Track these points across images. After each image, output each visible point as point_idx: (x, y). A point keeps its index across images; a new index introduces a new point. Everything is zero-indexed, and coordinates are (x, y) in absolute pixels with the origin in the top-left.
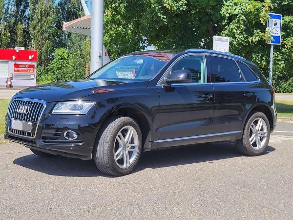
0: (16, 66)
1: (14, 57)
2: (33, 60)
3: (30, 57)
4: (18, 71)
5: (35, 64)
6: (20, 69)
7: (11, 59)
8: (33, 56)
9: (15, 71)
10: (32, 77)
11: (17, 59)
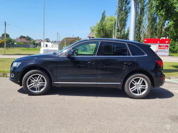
0: (159, 46)
1: (158, 42)
2: (168, 43)
3: (167, 42)
4: (160, 48)
5: (169, 45)
6: (161, 47)
7: (157, 43)
8: (168, 42)
9: (159, 48)
10: (167, 51)
11: (160, 43)
